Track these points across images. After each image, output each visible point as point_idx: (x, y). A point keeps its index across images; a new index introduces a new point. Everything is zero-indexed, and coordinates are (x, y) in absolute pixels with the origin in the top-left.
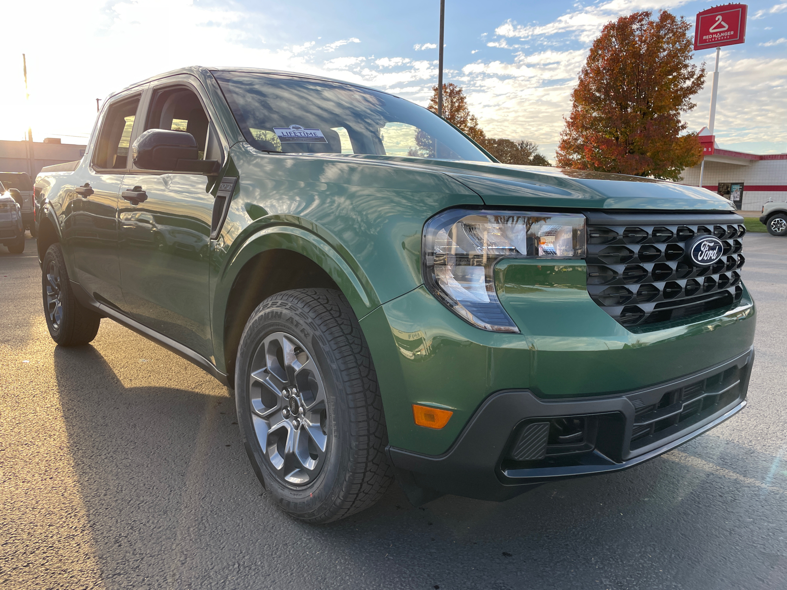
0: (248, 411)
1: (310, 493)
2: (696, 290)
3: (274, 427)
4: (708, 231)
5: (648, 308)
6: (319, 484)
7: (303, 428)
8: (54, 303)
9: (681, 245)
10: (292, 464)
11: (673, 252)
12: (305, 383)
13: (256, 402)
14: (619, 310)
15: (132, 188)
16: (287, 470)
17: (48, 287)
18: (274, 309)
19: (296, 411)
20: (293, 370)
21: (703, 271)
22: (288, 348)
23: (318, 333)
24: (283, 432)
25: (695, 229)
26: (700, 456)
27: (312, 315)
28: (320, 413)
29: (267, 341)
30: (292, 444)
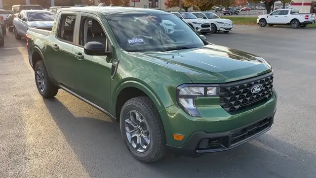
0: (125, 131)
1: (145, 155)
2: (253, 100)
3: (133, 136)
4: (258, 83)
5: (237, 107)
6: (148, 152)
7: (142, 137)
8: (41, 82)
9: (248, 89)
10: (139, 146)
11: (246, 91)
12: (143, 125)
13: (127, 129)
14: (228, 109)
15: (78, 52)
16: (137, 148)
17: (38, 76)
18: (133, 104)
19: (140, 132)
20: (139, 121)
21: (255, 94)
22: (137, 115)
23: (147, 113)
24: (136, 137)
25: (253, 83)
26: (260, 141)
27: (145, 107)
28: (147, 134)
29: (131, 112)
30: (139, 140)
